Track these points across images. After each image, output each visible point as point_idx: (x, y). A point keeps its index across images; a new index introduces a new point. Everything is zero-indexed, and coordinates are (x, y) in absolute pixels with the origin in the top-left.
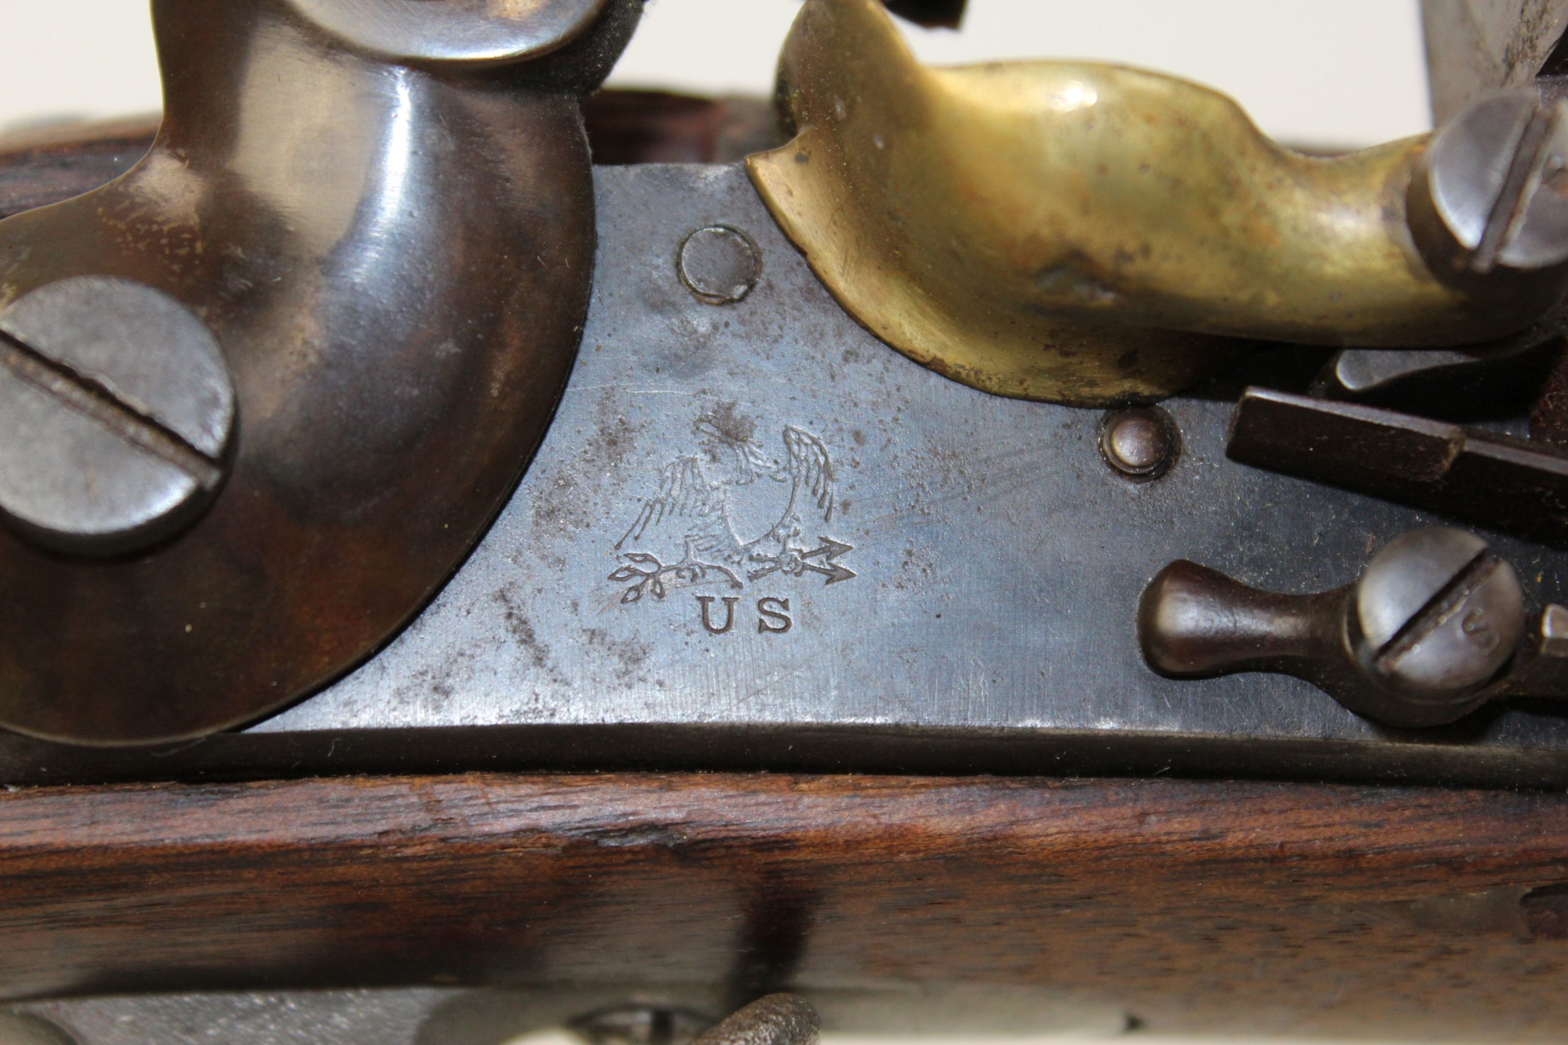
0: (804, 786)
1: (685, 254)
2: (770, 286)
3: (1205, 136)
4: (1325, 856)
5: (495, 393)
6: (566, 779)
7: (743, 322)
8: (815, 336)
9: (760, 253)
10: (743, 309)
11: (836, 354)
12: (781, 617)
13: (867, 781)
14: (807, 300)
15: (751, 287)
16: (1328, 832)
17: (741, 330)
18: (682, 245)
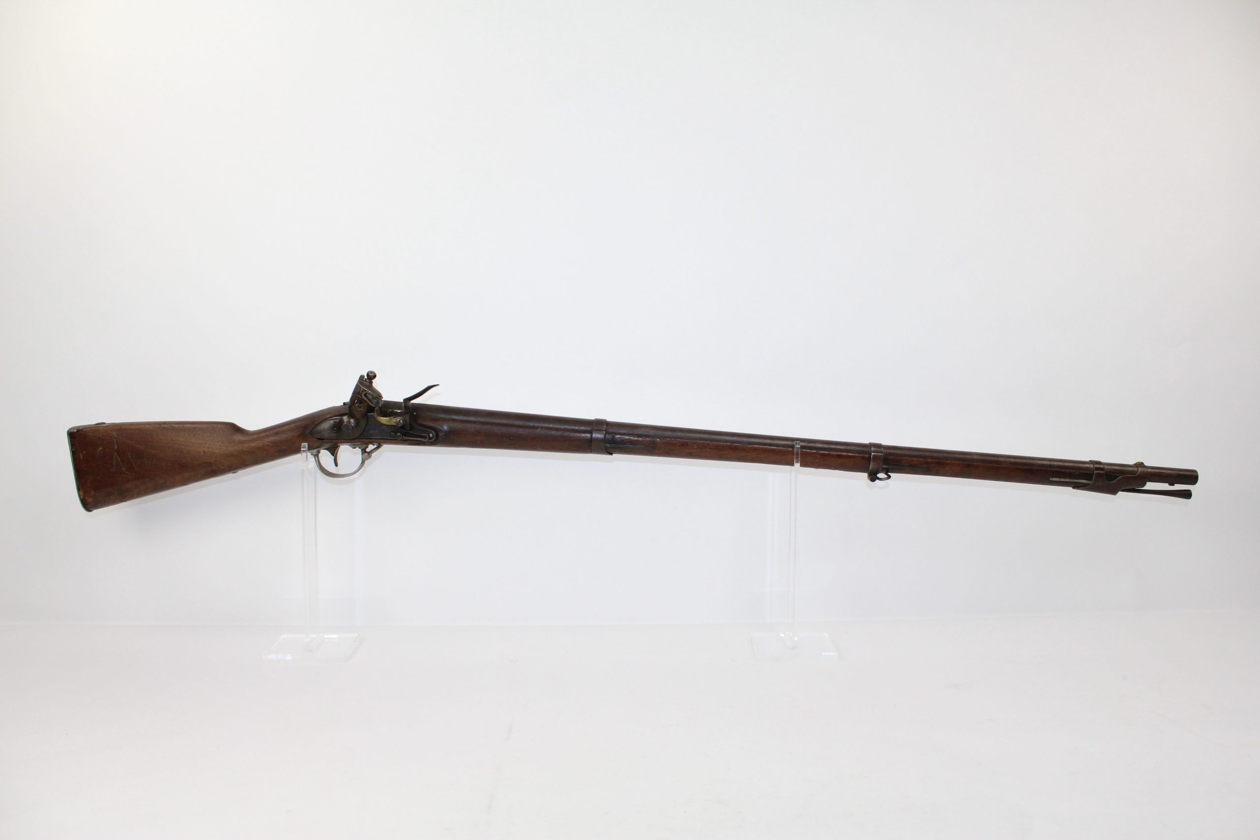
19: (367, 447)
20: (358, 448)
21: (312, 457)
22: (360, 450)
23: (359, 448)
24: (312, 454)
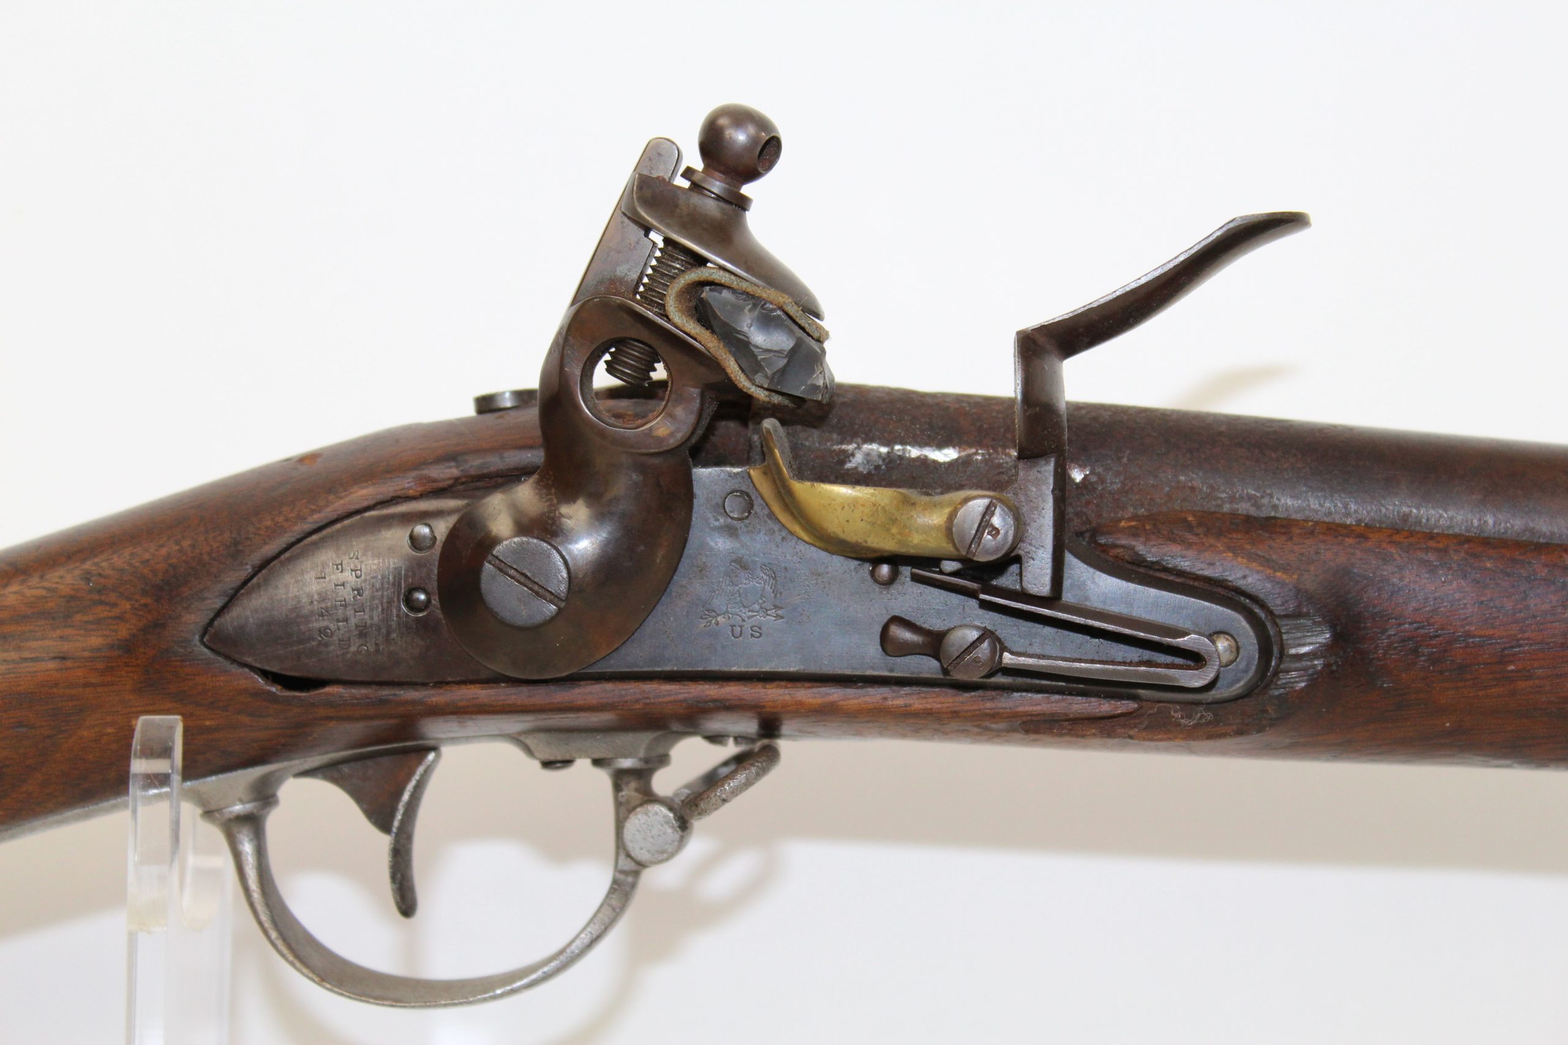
0: (768, 686)
1: (726, 503)
2: (756, 513)
3: (883, 508)
4: (947, 713)
5: (658, 561)
6: (686, 683)
7: (746, 526)
8: (772, 532)
9: (753, 501)
10: (747, 521)
11: (778, 539)
12: (758, 632)
13: (790, 685)
14: (769, 519)
15: (750, 513)
16: (948, 705)
17: (745, 530)
18: (726, 498)
19: (663, 760)
20: (583, 765)
21: (215, 834)
22: (603, 779)
23: (597, 762)
24: (209, 814)
